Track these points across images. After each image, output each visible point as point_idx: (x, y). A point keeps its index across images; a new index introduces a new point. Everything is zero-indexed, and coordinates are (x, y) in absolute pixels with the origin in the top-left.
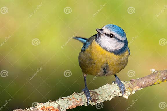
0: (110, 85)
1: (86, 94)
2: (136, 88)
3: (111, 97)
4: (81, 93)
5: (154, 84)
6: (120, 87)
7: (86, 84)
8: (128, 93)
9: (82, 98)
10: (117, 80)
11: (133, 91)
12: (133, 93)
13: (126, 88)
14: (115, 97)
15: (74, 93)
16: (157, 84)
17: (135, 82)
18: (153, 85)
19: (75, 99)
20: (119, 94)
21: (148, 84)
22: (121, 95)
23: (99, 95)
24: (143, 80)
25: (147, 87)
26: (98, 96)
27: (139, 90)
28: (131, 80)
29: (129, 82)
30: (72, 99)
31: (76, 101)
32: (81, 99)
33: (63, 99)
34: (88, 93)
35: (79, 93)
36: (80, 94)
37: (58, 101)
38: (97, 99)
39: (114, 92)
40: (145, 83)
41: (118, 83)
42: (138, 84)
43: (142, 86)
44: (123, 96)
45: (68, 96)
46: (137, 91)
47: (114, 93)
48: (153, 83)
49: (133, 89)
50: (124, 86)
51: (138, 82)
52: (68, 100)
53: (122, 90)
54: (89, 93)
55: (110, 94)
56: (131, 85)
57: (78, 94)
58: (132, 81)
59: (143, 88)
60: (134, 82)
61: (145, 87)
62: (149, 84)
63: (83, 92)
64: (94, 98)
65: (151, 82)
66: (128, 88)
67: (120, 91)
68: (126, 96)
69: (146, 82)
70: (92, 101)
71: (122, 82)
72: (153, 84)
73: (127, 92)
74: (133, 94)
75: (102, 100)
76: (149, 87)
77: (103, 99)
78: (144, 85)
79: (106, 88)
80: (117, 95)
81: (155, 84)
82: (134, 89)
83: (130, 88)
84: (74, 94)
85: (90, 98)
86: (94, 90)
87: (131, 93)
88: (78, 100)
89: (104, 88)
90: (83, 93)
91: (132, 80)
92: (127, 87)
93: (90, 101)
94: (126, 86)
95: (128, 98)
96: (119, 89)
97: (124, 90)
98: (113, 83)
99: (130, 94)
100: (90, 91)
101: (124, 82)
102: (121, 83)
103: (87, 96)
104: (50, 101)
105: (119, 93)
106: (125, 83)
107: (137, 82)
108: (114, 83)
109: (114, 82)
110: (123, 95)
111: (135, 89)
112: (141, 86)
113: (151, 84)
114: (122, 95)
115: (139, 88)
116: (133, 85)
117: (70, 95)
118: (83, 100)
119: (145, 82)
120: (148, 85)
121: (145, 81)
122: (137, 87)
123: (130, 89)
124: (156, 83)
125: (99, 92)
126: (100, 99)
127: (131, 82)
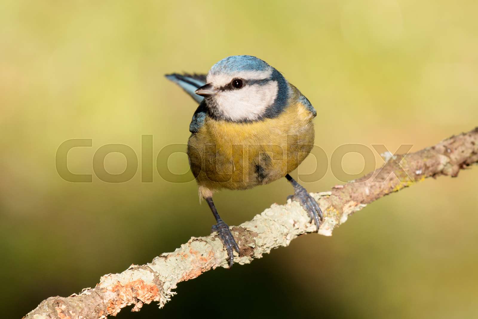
0: (282, 206)
1: (223, 238)
2: (350, 206)
3: (288, 237)
4: (209, 235)
5: (395, 190)
6: (309, 210)
7: (215, 214)
8: (330, 222)
9: (213, 249)
10: (298, 191)
11: (341, 214)
12: (344, 219)
13: (322, 210)
14: (298, 235)
15: (193, 238)
16: (402, 189)
17: (344, 190)
18: (391, 192)
19: (196, 253)
20: (307, 227)
21: (378, 191)
22: (312, 228)
23: (256, 235)
24: (365, 184)
25: (378, 200)
26: (255, 238)
27: (358, 210)
28: (334, 188)
29: (330, 193)
30: (189, 254)
31: (199, 258)
32: (212, 253)
33: (166, 257)
34: (229, 233)
35: (204, 238)
36: (209, 239)
37: (154, 264)
38: (252, 247)
39: (293, 223)
40: (370, 191)
41: (301, 198)
42: (353, 195)
43: (365, 198)
44: (321, 232)
45: (177, 249)
46: (353, 213)
47: (294, 225)
48: (392, 188)
49: (342, 208)
50: (319, 204)
51: (352, 189)
52: (179, 258)
53: (315, 216)
54: (231, 234)
55: (286, 231)
56: (336, 200)
57: (201, 240)
58: (338, 188)
59: (369, 203)
60: (344, 192)
61: (372, 200)
62: (382, 191)
63: (215, 233)
64: (244, 245)
65: (385, 185)
66: (328, 208)
67: (309, 219)
68: (326, 231)
69: (374, 187)
70: (239, 253)
71: (312, 194)
72: (391, 190)
73: (326, 218)
74: (343, 224)
75: (265, 247)
76: (383, 199)
77: (267, 245)
78: (368, 196)
79: (272, 216)
80: (302, 230)
81: (397, 191)
82: (344, 209)
83: (335, 207)
84: (191, 240)
85: (235, 246)
86: (243, 225)
87: (337, 220)
88: (204, 256)
89: (266, 217)
90: (216, 236)
91: (336, 187)
92: (326, 207)
93: (235, 253)
94: (323, 205)
95: (332, 233)
96: (306, 213)
97: (320, 216)
98: (289, 201)
99: (335, 223)
100: (231, 228)
101: (316, 194)
102: (310, 197)
103: (226, 243)
104: (132, 266)
105: (308, 225)
106: (319, 197)
107: (350, 190)
108: (292, 201)
109: (292, 197)
110: (318, 228)
111: (347, 210)
112: (361, 199)
113: (386, 192)
114: (315, 230)
115: (356, 205)
116: (339, 198)
117: (182, 246)
118: (218, 254)
119: (371, 187)
120: (378, 195)
121: (369, 185)
122: (352, 203)
123: (335, 210)
124: (398, 188)
125: (256, 227)
126: (260, 244)
127: (334, 192)
